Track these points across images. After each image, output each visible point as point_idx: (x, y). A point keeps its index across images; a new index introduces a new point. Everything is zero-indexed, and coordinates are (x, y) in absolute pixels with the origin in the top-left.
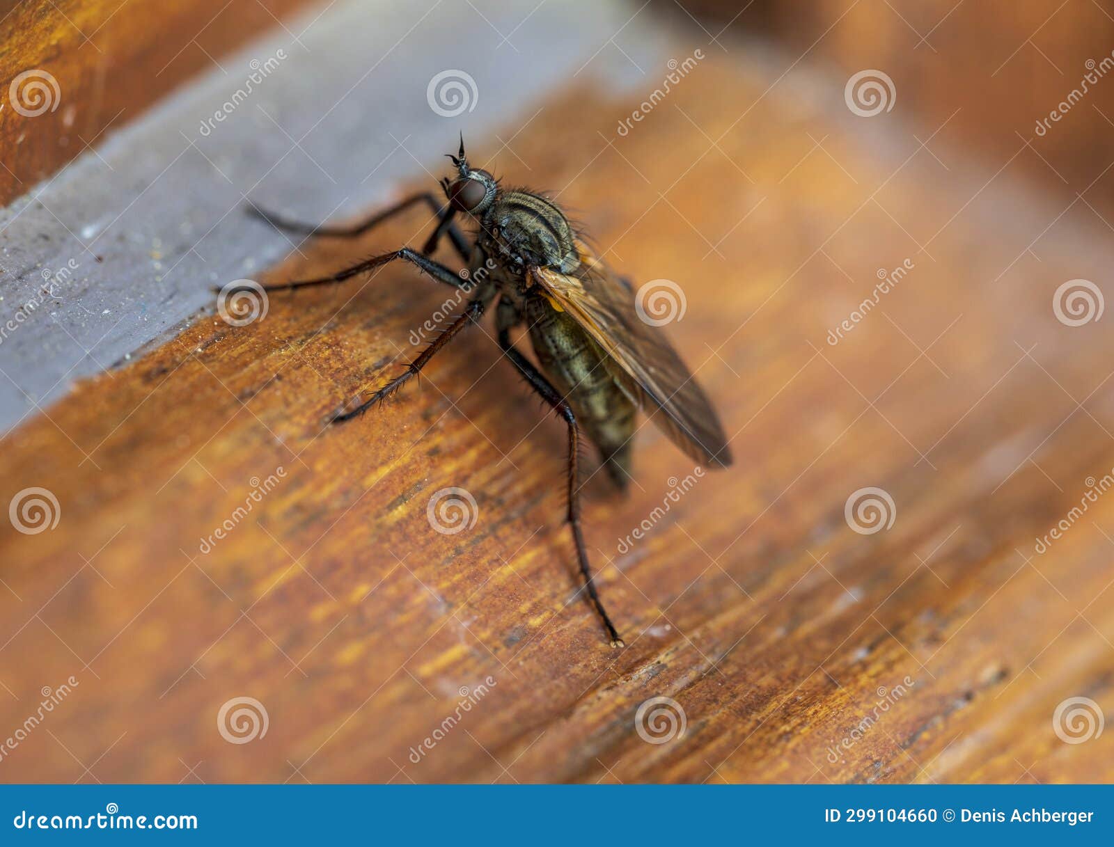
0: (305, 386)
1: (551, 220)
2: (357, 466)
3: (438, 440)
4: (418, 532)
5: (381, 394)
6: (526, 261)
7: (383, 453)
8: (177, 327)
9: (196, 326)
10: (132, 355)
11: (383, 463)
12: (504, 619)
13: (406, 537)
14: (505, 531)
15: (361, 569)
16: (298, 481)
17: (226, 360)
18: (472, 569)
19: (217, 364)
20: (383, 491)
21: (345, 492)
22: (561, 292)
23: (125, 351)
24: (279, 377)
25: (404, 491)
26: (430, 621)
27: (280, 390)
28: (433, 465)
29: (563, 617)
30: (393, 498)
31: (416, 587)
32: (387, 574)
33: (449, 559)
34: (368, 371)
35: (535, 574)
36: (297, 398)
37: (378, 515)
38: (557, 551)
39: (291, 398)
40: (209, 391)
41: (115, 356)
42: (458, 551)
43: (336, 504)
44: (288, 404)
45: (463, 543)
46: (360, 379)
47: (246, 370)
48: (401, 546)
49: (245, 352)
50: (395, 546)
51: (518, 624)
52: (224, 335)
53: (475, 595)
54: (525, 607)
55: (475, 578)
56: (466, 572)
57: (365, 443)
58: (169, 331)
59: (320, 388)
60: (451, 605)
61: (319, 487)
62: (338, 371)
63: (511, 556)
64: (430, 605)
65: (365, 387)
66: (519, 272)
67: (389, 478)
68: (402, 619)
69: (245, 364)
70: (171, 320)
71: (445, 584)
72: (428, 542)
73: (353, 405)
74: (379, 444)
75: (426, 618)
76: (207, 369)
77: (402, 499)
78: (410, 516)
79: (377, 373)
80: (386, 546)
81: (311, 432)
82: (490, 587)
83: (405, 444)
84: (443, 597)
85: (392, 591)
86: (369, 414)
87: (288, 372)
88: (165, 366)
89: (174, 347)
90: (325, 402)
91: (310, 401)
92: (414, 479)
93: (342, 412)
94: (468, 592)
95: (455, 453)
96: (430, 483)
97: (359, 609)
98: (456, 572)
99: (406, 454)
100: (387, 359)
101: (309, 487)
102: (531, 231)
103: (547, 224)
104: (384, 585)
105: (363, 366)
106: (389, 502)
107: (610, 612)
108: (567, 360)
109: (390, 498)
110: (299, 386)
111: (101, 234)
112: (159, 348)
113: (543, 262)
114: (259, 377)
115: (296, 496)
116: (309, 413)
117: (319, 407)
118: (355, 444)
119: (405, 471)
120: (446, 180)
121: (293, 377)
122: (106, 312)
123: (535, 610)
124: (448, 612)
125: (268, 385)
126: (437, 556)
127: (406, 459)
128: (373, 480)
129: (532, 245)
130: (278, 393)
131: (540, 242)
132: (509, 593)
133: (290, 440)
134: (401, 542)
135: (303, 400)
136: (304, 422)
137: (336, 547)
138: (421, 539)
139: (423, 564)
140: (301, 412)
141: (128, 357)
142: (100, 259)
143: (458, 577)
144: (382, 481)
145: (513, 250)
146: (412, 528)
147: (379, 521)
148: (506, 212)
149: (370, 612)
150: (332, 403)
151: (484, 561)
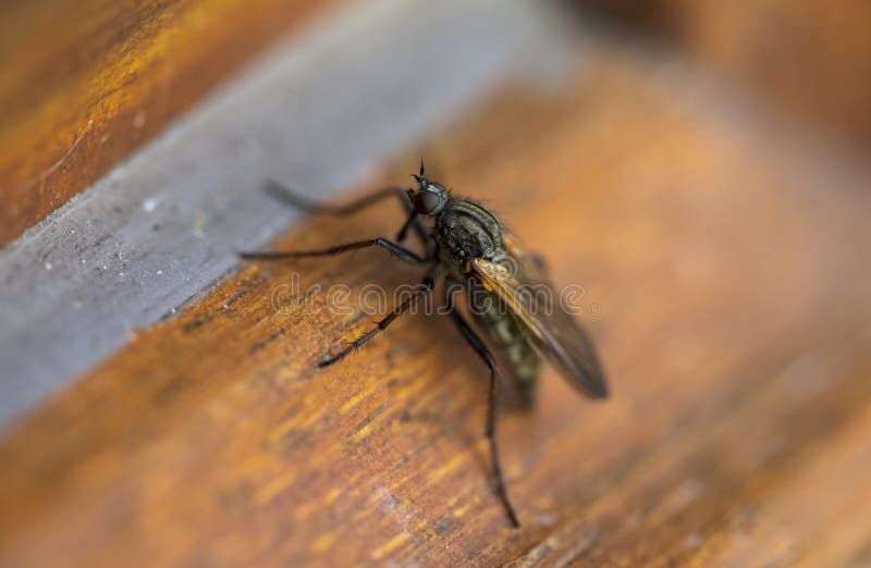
0: (301, 338)
1: (487, 225)
2: (336, 399)
3: (396, 374)
4: (378, 445)
5: (356, 344)
6: (467, 254)
7: (355, 387)
8: (210, 286)
9: (225, 284)
10: (177, 309)
11: (355, 395)
12: (436, 512)
13: (369, 450)
14: (441, 442)
15: (334, 476)
16: (292, 413)
17: (245, 315)
18: (416, 473)
19: (238, 319)
20: (354, 416)
21: (326, 418)
22: (492, 276)
23: (171, 306)
24: (283, 331)
25: (370, 414)
26: (383, 515)
27: (283, 341)
28: (391, 394)
29: (479, 509)
30: (361, 421)
31: (374, 489)
32: (353, 479)
33: (399, 466)
34: (347, 325)
35: (461, 475)
36: (295, 348)
37: (350, 435)
38: (478, 457)
39: (291, 347)
40: (231, 343)
41: (164, 310)
42: (406, 459)
43: (319, 428)
44: (287, 353)
45: (410, 452)
46: (342, 331)
47: (258, 325)
48: (365, 458)
49: (259, 309)
50: (360, 458)
51: (447, 516)
52: (244, 293)
53: (415, 492)
54: (452, 502)
55: (418, 480)
56: (411, 476)
57: (342, 380)
58: (205, 289)
59: (312, 339)
60: (398, 502)
61: (307, 416)
62: (326, 325)
63: (444, 461)
64: (383, 502)
65: (344, 337)
66: (461, 261)
67: (359, 406)
68: (362, 514)
69: (259, 320)
70: (206, 280)
71: (395, 485)
72: (384, 453)
73: (335, 352)
74: (353, 380)
75: (380, 513)
76: (230, 323)
77: (368, 420)
78: (372, 433)
79: (353, 326)
80: (354, 458)
81: (304, 375)
82: (428, 485)
83: (372, 379)
84: (393, 496)
85: (356, 493)
86: (347, 358)
87: (289, 327)
88: (201, 319)
89: (208, 302)
90: (315, 350)
91: (304, 351)
92: (377, 405)
93: (327, 358)
94: (412, 491)
95: (408, 382)
96: (389, 406)
97: (331, 509)
98: (403, 475)
99: (373, 386)
100: (362, 315)
101: (300, 416)
102: (472, 232)
103: (484, 228)
104: (350, 488)
105: (344, 321)
106: (357, 424)
107: (514, 503)
108: (493, 323)
109: (359, 421)
110: (297, 338)
111: (159, 208)
112: (196, 304)
113: (479, 254)
114: (268, 330)
115: (291, 424)
116: (303, 360)
117: (310, 354)
118: (336, 381)
119: (371, 399)
120: (412, 191)
121: (293, 330)
122: (160, 272)
123: (459, 504)
124: (396, 507)
125: (274, 337)
126: (390, 464)
127: (372, 390)
128: (347, 407)
129: (472, 243)
130: (282, 345)
131: (478, 240)
132: (442, 491)
133: (288, 382)
134: (365, 454)
135: (299, 350)
136: (299, 367)
137: (317, 461)
138: (379, 451)
139: (379, 471)
140: (297, 360)
141: (173, 311)
142: (157, 228)
143: (405, 479)
144: (354, 408)
145: (458, 245)
146: (373, 443)
147: (350, 439)
148: (454, 217)
149: (340, 510)
150: (320, 351)
151: (424, 466)
